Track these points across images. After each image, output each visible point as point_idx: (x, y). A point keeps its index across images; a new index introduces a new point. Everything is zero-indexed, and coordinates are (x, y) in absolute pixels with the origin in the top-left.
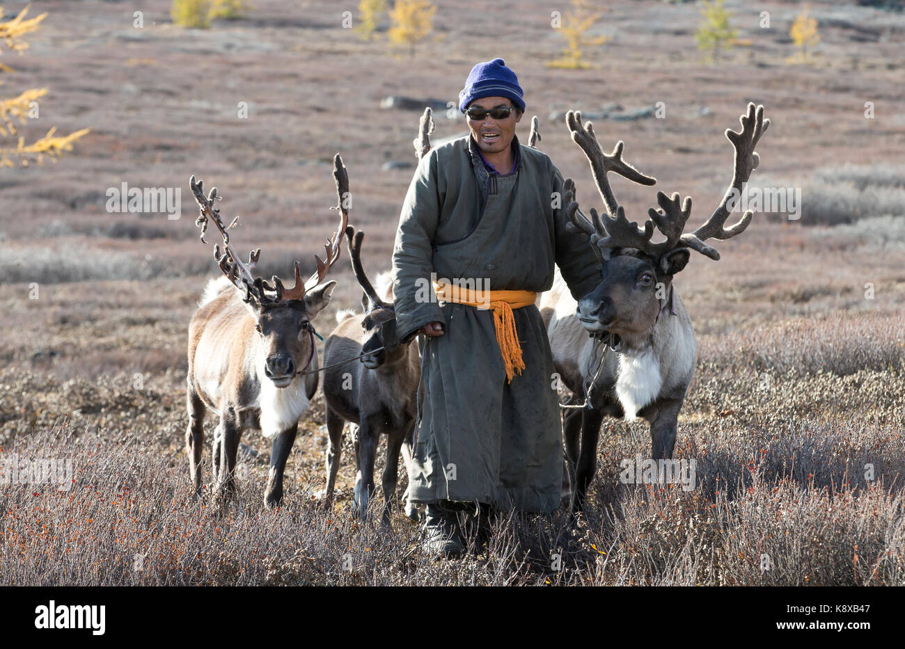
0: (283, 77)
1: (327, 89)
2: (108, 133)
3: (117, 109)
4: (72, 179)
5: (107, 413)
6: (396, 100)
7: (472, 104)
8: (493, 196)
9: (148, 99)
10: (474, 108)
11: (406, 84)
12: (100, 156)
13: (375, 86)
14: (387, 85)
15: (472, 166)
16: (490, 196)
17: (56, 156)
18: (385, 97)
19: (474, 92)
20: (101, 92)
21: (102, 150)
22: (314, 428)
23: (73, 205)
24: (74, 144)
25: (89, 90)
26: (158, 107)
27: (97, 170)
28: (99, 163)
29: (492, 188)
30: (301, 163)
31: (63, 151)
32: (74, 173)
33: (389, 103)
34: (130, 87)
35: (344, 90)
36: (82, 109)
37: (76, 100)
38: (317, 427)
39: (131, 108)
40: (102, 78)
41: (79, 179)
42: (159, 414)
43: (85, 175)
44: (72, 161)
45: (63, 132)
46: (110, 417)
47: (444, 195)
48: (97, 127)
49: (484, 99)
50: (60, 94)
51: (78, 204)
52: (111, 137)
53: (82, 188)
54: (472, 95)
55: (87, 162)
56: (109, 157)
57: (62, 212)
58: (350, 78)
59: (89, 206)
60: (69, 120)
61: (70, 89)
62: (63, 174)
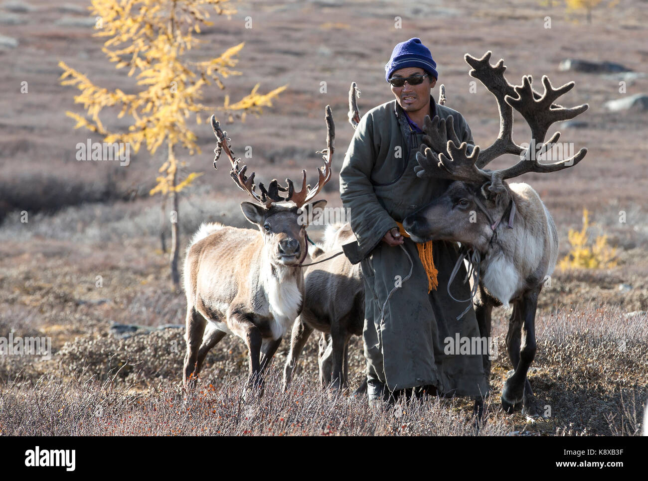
0: (466, 40)
1: (508, 53)
2: (304, 92)
3: (312, 70)
4: (271, 135)
5: (308, 356)
6: (573, 63)
7: (394, 74)
8: (414, 149)
9: (341, 61)
10: (396, 77)
11: (583, 49)
12: (297, 114)
13: (554, 49)
14: (565, 49)
15: (399, 125)
16: (412, 150)
17: (258, 113)
18: (564, 60)
19: (394, 65)
20: (298, 54)
21: (298, 109)
22: (502, 372)
23: (272, 160)
24: (273, 100)
25: (287, 52)
26: (350, 68)
27: (294, 127)
28: (296, 121)
29: (414, 144)
30: (484, 122)
31: (265, 107)
32: (272, 130)
33: (567, 65)
34: (325, 50)
35: (525, 53)
36: (280, 70)
37: (274, 61)
38: (505, 371)
39: (325, 69)
40: (299, 40)
41: (277, 135)
42: (357, 357)
43: (283, 132)
44: (272, 118)
45: (263, 91)
46: (310, 359)
47: (379, 148)
48: (295, 87)
49: (403, 70)
50: (260, 56)
51: (277, 159)
52: (308, 96)
53: (281, 144)
54: (393, 67)
55: (285, 120)
56: (305, 115)
57: (263, 166)
58: (530, 42)
59: (287, 161)
60: (269, 80)
61: (270, 51)
62: (263, 131)
